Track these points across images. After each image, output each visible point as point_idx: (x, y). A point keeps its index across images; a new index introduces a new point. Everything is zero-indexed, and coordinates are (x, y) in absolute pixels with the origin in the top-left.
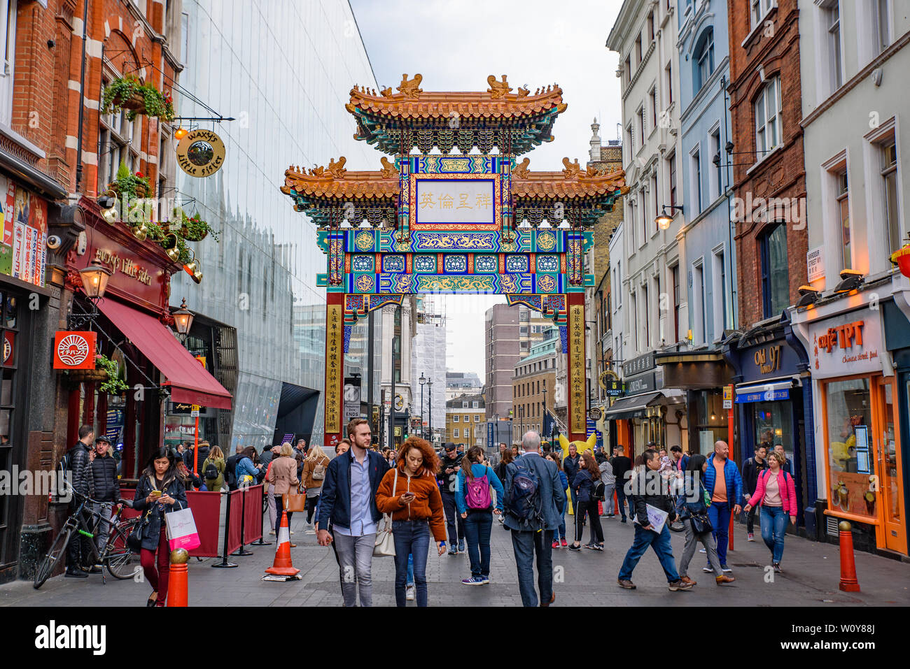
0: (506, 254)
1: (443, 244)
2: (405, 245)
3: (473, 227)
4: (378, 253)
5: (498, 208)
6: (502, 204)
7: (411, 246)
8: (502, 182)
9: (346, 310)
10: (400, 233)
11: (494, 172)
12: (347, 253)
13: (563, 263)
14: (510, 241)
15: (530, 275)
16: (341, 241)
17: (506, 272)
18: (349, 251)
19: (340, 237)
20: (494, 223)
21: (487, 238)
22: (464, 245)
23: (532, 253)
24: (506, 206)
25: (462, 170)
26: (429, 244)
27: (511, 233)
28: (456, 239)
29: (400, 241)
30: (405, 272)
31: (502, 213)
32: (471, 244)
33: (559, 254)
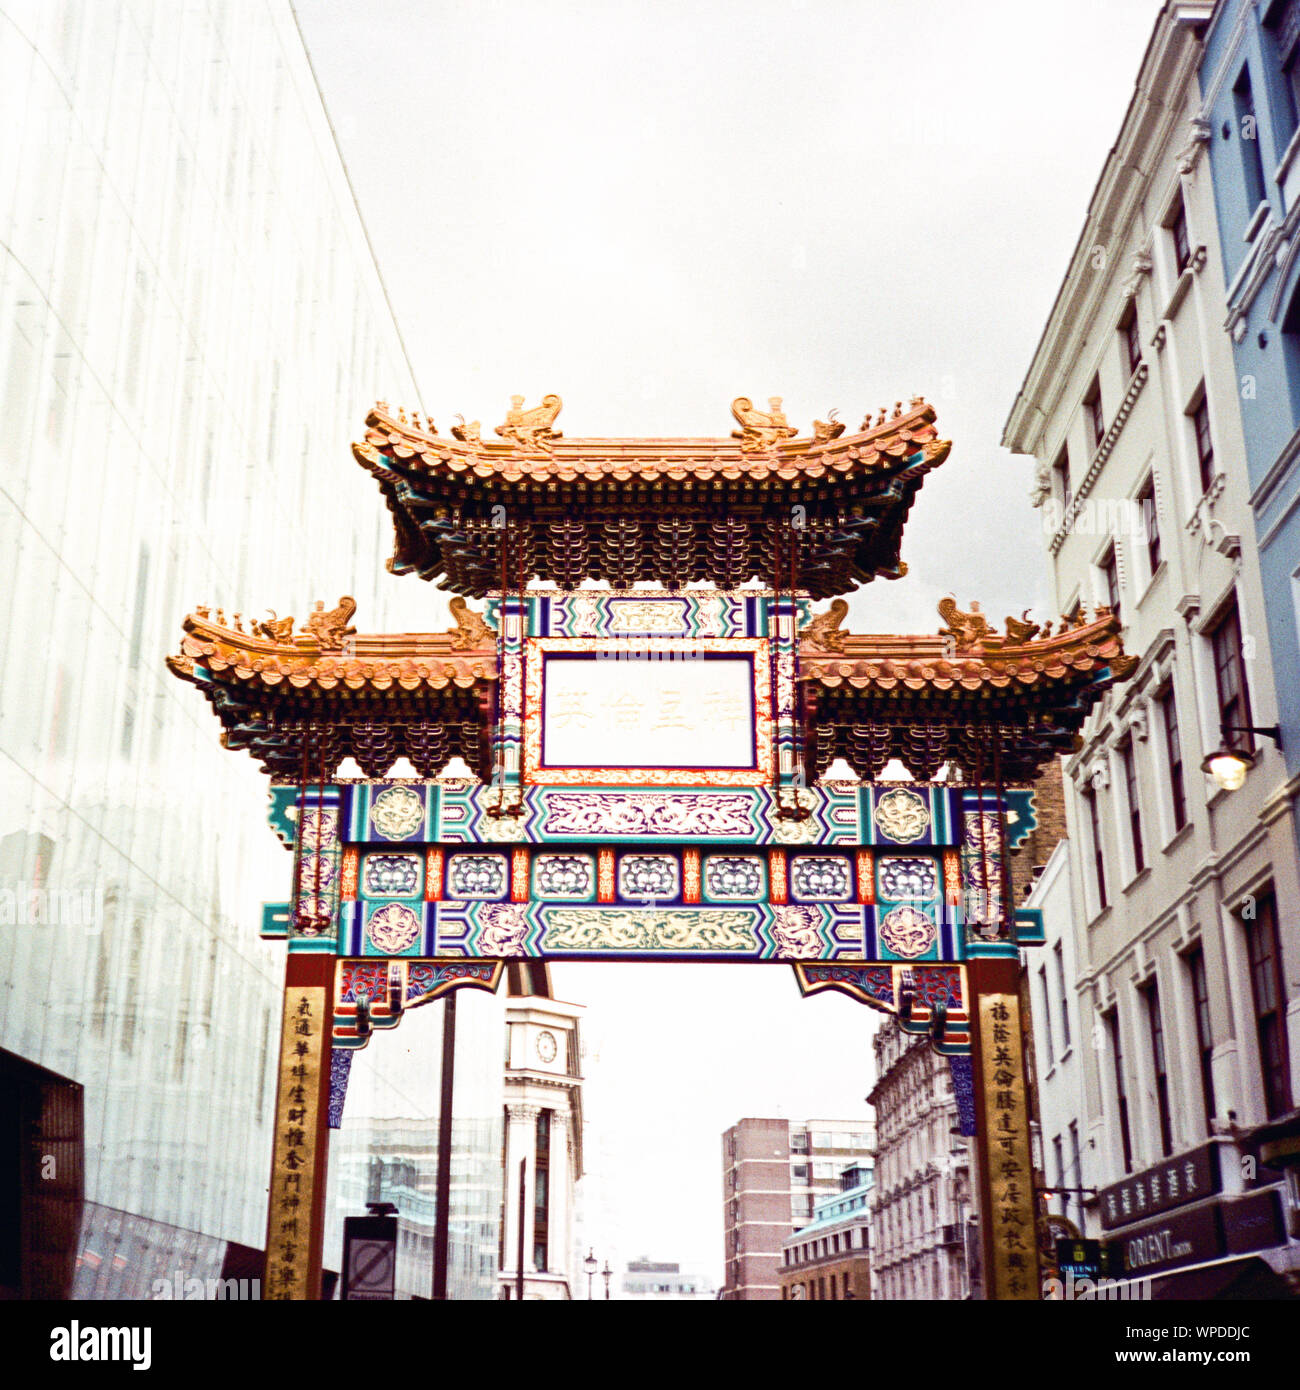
0: (791, 852)
1: (615, 822)
2: (508, 823)
3: (697, 778)
4: (434, 845)
5: (765, 727)
6: (775, 715)
7: (527, 827)
8: (774, 659)
9: (338, 1003)
10: (494, 790)
11: (751, 634)
12: (347, 845)
13: (953, 876)
14: (799, 815)
15: (859, 908)
16: (332, 811)
17: (790, 900)
18: (353, 838)
19: (331, 802)
20: (754, 767)
21: (738, 805)
22: (672, 825)
23: (865, 848)
24: (786, 721)
25: (664, 630)
26: (577, 824)
27: (803, 792)
28: (649, 810)
29: (496, 813)
30: (509, 899)
31: (777, 741)
32: (691, 822)
33: (939, 853)
